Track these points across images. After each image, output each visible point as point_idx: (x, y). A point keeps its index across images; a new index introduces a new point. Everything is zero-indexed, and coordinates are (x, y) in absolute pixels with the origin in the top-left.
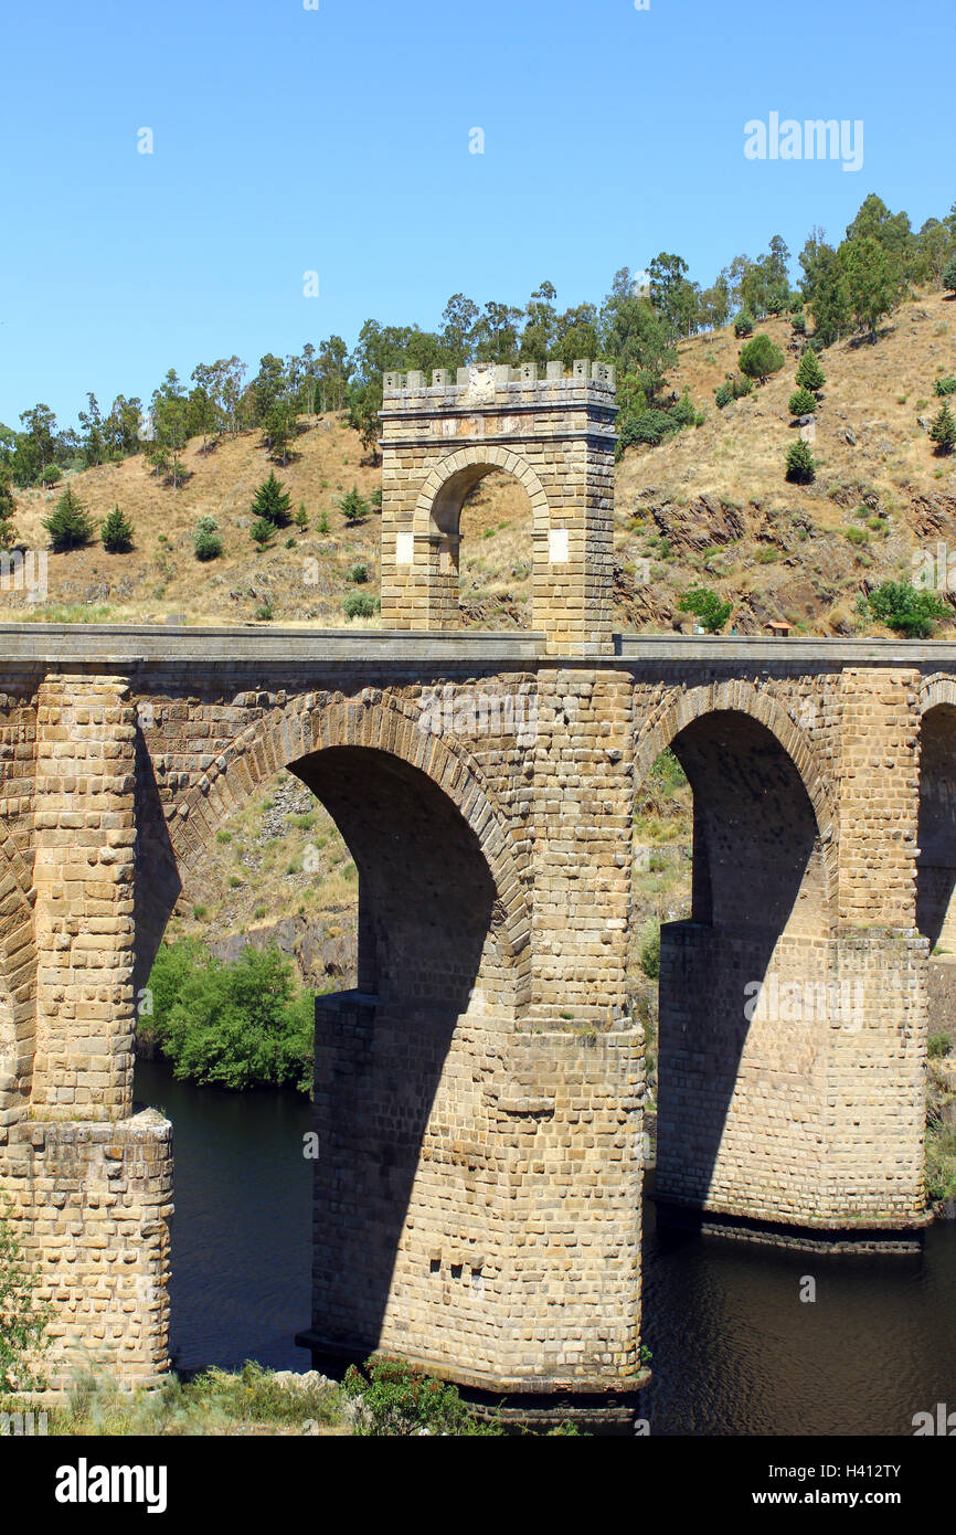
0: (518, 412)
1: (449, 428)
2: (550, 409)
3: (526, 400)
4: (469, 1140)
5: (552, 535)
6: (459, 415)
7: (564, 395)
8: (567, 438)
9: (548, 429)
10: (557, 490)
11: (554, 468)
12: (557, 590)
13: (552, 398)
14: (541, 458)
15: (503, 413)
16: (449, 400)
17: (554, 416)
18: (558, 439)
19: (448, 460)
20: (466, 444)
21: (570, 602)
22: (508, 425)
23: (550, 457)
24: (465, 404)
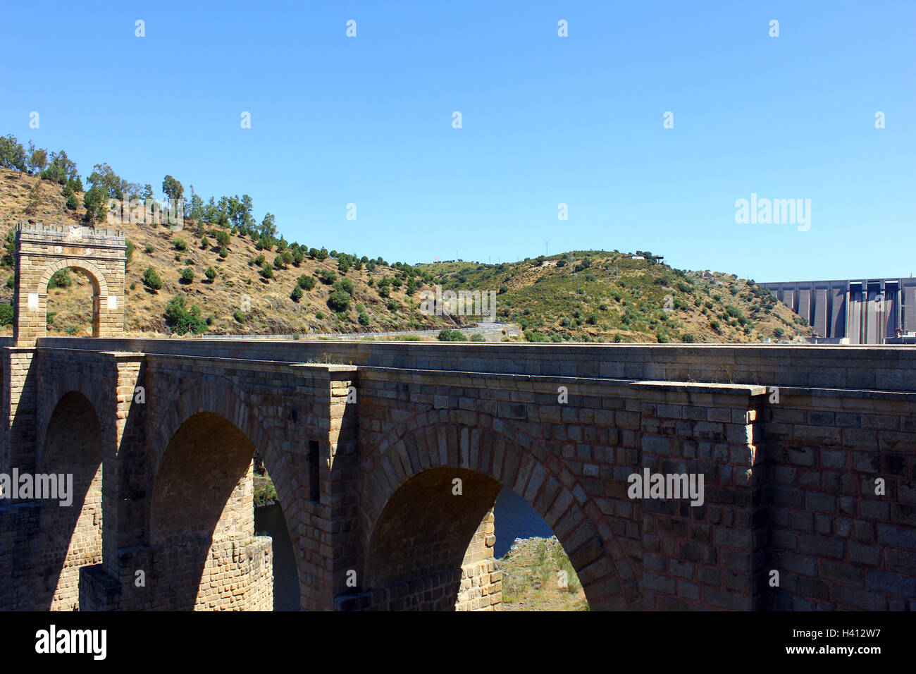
0: (94, 247)
1: (59, 250)
2: (110, 248)
3: (97, 243)
4: (94, 551)
5: (109, 298)
6: (63, 245)
7: (115, 243)
8: (117, 260)
9: (108, 255)
10: (112, 280)
11: (110, 271)
12: (112, 320)
13: (109, 243)
14: (104, 267)
15: (87, 246)
16: (60, 238)
17: (111, 250)
18: (113, 260)
19: (58, 264)
20: (67, 258)
21: (117, 324)
22: (88, 252)
23: (109, 267)
24: (66, 241)
